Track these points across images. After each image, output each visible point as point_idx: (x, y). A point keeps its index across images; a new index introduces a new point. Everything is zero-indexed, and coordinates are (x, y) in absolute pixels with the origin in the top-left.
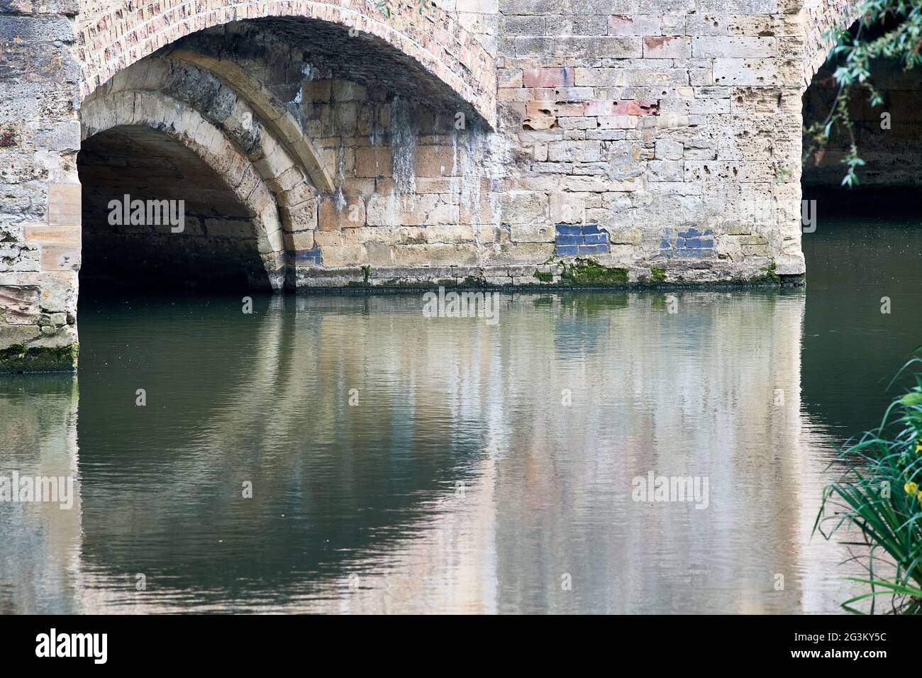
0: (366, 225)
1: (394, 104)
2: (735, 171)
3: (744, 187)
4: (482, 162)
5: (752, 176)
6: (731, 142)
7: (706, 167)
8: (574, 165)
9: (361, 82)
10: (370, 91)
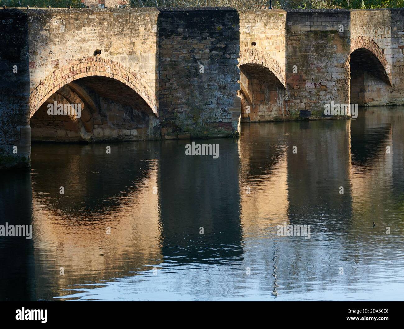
0: (259, 111)
1: (265, 84)
2: (337, 98)
3: (339, 101)
4: (284, 97)
5: (340, 99)
6: (336, 91)
7: (331, 97)
8: (303, 97)
9: (258, 79)
10: (260, 81)
